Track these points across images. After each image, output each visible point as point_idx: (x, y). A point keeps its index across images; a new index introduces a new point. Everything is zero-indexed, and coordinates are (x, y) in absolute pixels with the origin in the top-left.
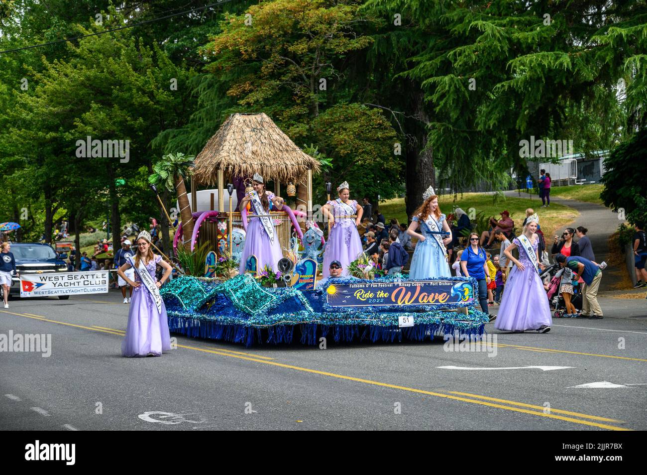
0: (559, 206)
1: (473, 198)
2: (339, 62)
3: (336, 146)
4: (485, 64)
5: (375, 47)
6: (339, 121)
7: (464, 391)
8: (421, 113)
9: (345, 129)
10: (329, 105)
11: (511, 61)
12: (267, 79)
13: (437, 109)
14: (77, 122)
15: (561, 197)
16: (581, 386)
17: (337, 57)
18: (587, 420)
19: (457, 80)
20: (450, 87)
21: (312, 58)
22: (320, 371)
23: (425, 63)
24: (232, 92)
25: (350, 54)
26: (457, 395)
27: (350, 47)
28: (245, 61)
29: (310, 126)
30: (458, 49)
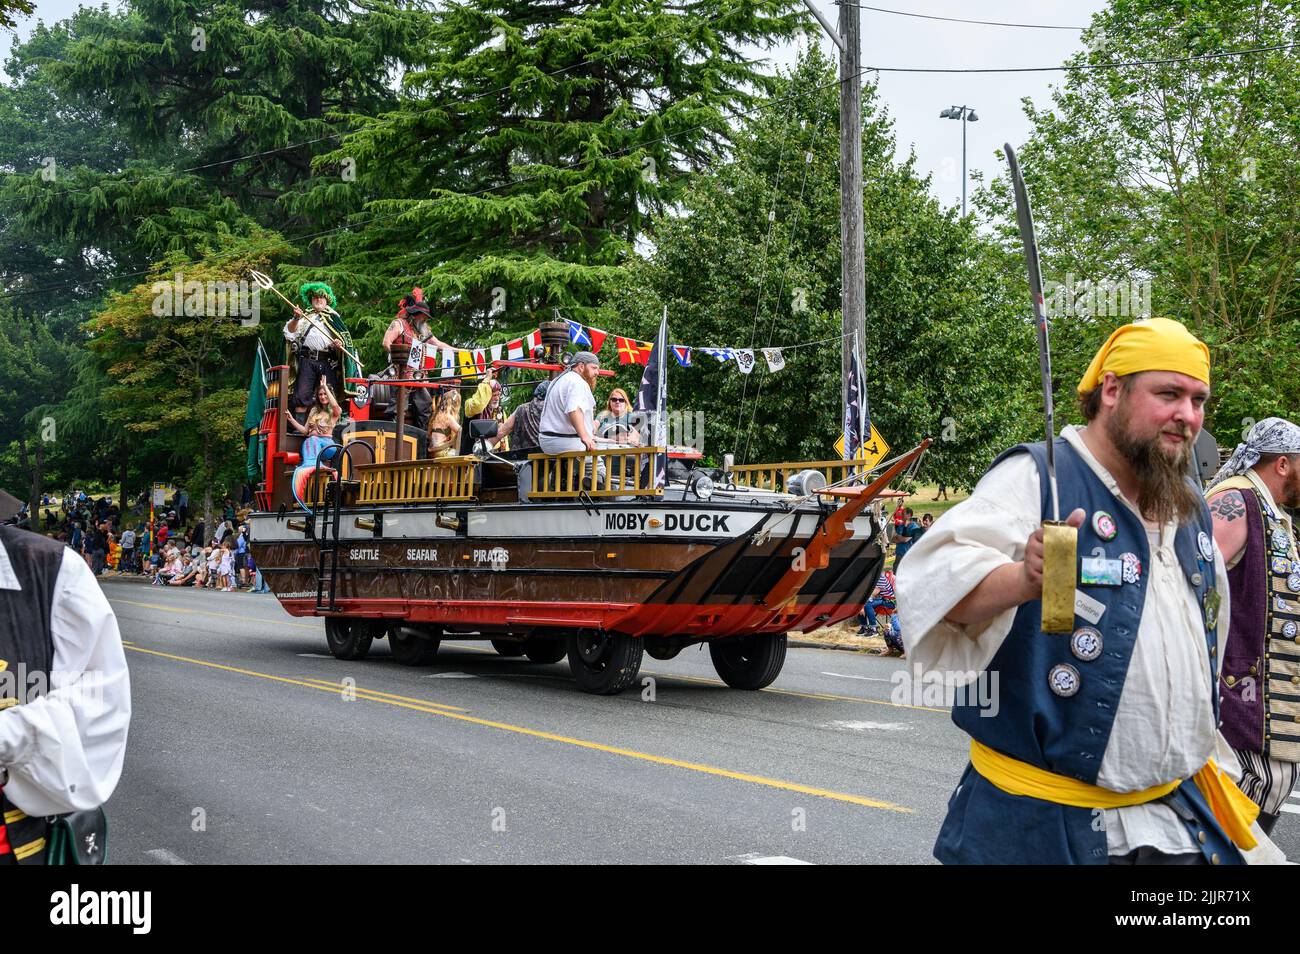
2: (227, 348)
3: (219, 431)
6: (223, 406)
7: (320, 679)
9: (229, 415)
10: (214, 390)
12: (151, 360)
17: (225, 342)
18: (436, 708)
21: (199, 342)
24: (113, 371)
26: (312, 683)
28: (131, 340)
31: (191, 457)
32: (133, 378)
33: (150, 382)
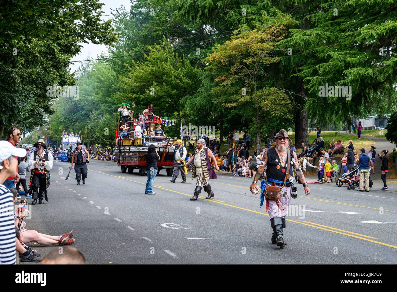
0: (366, 139)
1: (327, 133)
2: (266, 68)
3: (263, 107)
4: (333, 72)
5: (283, 62)
6: (265, 96)
7: (309, 221)
8: (303, 93)
9: (268, 99)
10: (261, 88)
11: (345, 71)
12: (233, 75)
13: (310, 92)
14: (147, 90)
15: (368, 135)
16: (363, 222)
17: (265, 66)
18: (363, 237)
19: (320, 79)
20: (316, 82)
21: (254, 66)
22: (246, 208)
23: (306, 70)
24: (217, 80)
25: (271, 65)
26: (306, 223)
27: (271, 62)
28: (224, 66)
29: (251, 97)
30: (321, 65)
31: (251, 119)
32: (225, 83)
33: (232, 85)
